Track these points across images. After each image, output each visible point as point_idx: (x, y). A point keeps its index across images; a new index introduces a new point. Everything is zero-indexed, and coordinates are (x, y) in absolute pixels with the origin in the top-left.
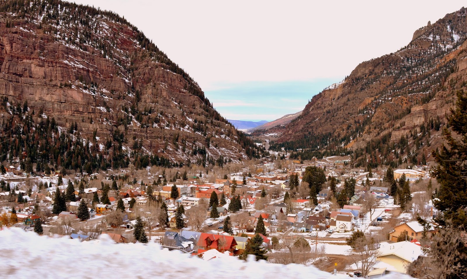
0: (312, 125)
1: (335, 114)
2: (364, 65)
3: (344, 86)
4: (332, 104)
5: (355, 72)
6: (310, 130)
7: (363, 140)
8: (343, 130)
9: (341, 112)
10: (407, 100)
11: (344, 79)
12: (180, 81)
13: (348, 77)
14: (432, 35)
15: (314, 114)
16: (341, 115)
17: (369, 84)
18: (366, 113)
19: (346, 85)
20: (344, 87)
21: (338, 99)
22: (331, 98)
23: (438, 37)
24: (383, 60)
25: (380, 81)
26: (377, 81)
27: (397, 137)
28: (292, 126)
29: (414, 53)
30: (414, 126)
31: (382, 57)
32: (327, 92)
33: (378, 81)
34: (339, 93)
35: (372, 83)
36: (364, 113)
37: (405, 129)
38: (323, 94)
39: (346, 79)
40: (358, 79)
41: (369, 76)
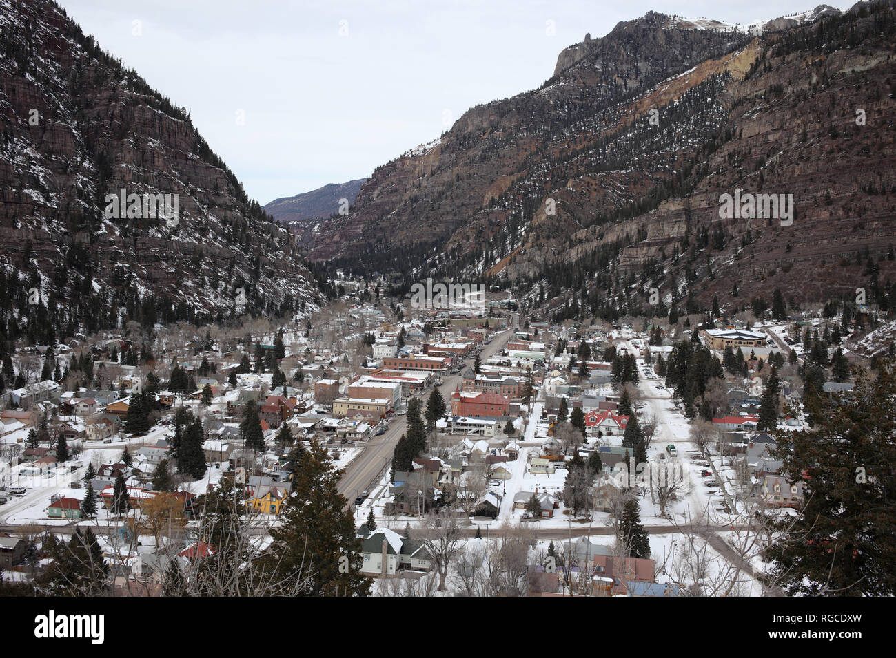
0: (383, 225)
1: (436, 205)
2: (479, 111)
3: (442, 149)
4: (420, 184)
5: (460, 124)
6: (380, 235)
7: (529, 260)
8: (468, 238)
9: (448, 202)
10: (596, 184)
11: (440, 137)
12: (185, 136)
13: (447, 132)
14: (600, 61)
15: (385, 204)
16: (447, 207)
17: (497, 148)
18: (508, 205)
19: (446, 149)
20: (442, 152)
21: (432, 175)
22: (417, 172)
23: (612, 65)
24: (518, 104)
25: (517, 145)
26: (511, 143)
27: (633, 260)
28: (338, 226)
29: (572, 92)
30: (669, 238)
31: (514, 98)
32: (408, 162)
33: (514, 143)
34: (434, 163)
35: (503, 147)
36: (504, 207)
37: (648, 245)
38: (399, 164)
39: (443, 136)
40: (468, 138)
41: (490, 133)
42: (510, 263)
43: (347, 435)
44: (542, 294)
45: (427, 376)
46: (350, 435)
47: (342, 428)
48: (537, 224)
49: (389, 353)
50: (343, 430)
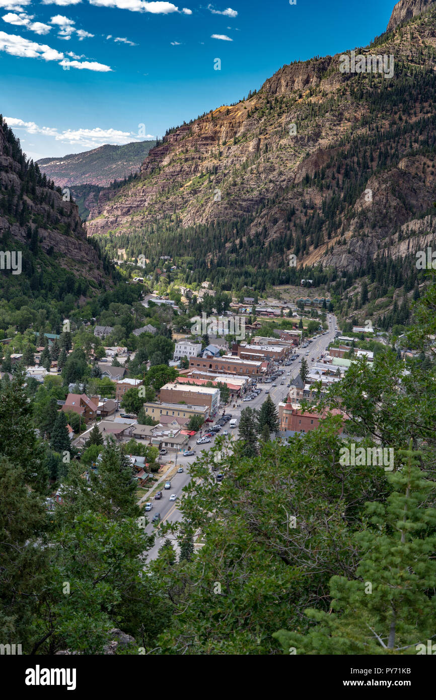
4: (220, 153)
7: (349, 252)
8: (275, 221)
11: (247, 97)
13: (255, 92)
17: (315, 116)
20: (249, 116)
21: (235, 143)
22: (216, 139)
26: (333, 111)
32: (207, 126)
33: (336, 111)
35: (322, 114)
38: (196, 127)
39: (250, 96)
41: (308, 97)
42: (326, 253)
43: (164, 445)
44: (365, 292)
45: (244, 382)
46: (166, 444)
47: (158, 436)
48: (360, 209)
49: (192, 351)
50: (159, 439)
